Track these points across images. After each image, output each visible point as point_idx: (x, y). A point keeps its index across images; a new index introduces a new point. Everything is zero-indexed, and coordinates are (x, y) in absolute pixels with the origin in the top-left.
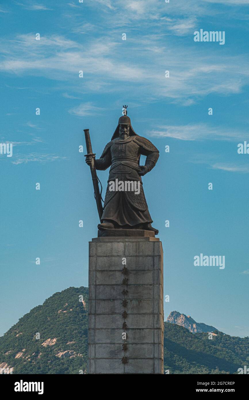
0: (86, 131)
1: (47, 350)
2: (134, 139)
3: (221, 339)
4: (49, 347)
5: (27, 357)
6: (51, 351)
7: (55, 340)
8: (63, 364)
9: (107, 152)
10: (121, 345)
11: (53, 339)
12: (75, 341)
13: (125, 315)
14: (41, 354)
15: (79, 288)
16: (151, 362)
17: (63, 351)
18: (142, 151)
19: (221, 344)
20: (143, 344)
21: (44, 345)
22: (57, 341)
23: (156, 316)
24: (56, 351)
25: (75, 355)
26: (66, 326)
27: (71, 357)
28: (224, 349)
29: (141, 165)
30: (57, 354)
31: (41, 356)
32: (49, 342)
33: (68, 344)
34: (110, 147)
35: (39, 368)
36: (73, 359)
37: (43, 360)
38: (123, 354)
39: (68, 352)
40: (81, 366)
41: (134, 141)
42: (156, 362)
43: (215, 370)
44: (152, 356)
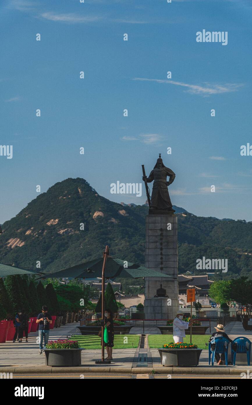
0: (143, 166)
1: (51, 228)
2: (164, 169)
3: (189, 219)
4: (52, 226)
5: (35, 234)
6: (54, 229)
7: (57, 220)
8: (64, 239)
9: (152, 174)
10: (160, 262)
11: (56, 219)
12: (73, 221)
13: (161, 249)
14: (46, 231)
15: (76, 179)
16: (173, 269)
17: (64, 229)
18: (168, 174)
19: (189, 223)
20: (169, 261)
21: (48, 225)
22: (59, 221)
23: (175, 249)
24: (58, 229)
25: (74, 232)
26: (66, 210)
27: (70, 234)
28: (192, 227)
29: (167, 181)
30: (59, 231)
31: (46, 233)
32: (53, 222)
33: (68, 223)
34: (153, 172)
35: (45, 242)
36: (72, 235)
37: (48, 236)
38: (161, 266)
39: (68, 230)
40: (78, 241)
41: (164, 170)
42: (175, 269)
43: (185, 244)
44: (173, 267)
